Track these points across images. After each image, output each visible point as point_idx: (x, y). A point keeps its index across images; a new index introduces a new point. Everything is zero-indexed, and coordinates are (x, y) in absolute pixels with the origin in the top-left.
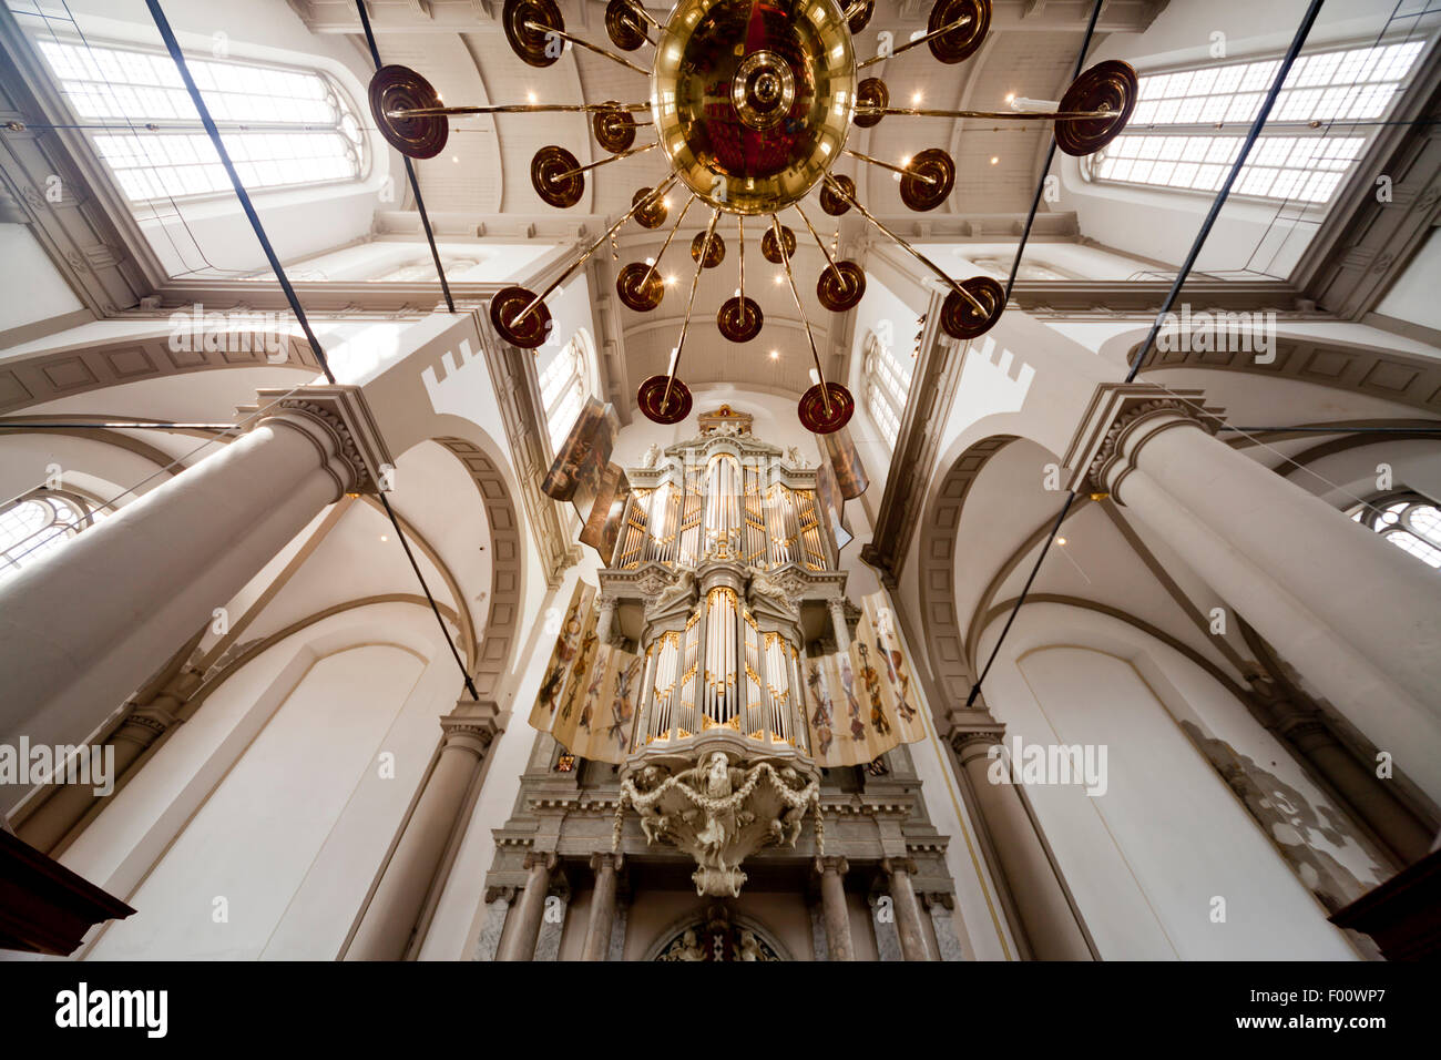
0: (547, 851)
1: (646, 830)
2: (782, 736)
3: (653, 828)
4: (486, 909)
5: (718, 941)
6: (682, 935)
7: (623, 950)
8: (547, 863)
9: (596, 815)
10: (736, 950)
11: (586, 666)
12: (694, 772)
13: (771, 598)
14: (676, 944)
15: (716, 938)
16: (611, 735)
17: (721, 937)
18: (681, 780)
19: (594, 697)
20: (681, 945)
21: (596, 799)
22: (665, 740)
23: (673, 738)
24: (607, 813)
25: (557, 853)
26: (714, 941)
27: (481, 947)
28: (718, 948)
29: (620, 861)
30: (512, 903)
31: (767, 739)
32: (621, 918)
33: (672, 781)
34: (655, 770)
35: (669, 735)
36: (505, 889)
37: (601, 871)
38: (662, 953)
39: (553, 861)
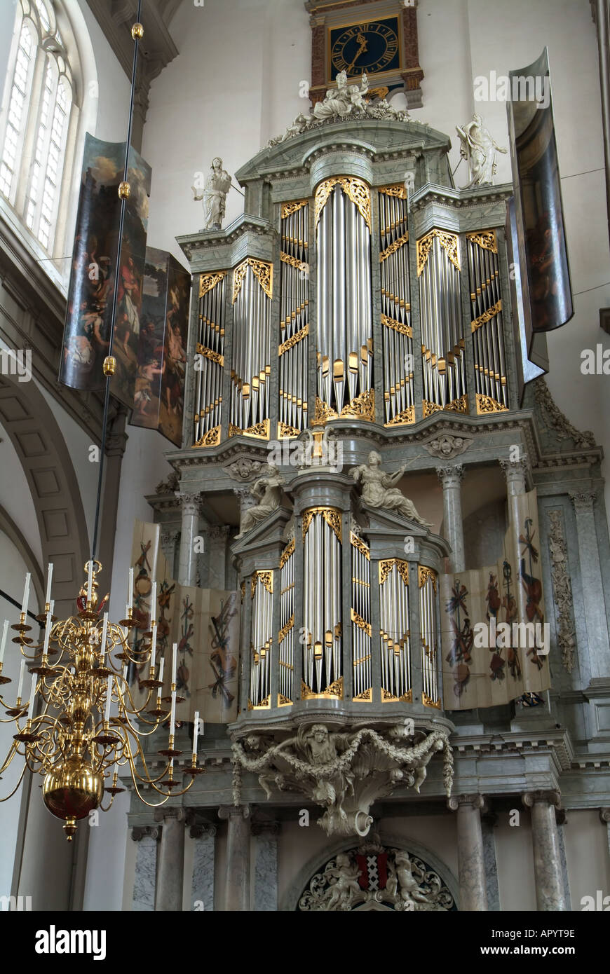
0: (174, 806)
1: (264, 786)
2: (395, 694)
3: (271, 784)
4: (135, 846)
5: (372, 861)
6: (335, 858)
7: (277, 873)
8: (176, 815)
9: (218, 769)
10: (391, 868)
11: (170, 625)
12: (295, 740)
13: (386, 511)
14: (329, 865)
15: (369, 859)
16: (214, 692)
17: (375, 858)
18: (283, 749)
19: (187, 653)
20: (335, 865)
21: (212, 757)
22: (264, 708)
23: (274, 705)
24: (227, 767)
25: (183, 807)
26: (368, 862)
27: (140, 876)
28: (372, 867)
29: (247, 811)
30: (159, 840)
31: (377, 696)
32: (271, 847)
33: (274, 750)
34: (257, 739)
35: (269, 701)
36: (148, 828)
37: (231, 820)
38: (317, 873)
39: (182, 815)
